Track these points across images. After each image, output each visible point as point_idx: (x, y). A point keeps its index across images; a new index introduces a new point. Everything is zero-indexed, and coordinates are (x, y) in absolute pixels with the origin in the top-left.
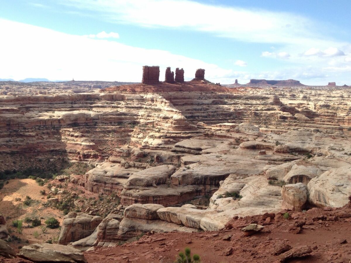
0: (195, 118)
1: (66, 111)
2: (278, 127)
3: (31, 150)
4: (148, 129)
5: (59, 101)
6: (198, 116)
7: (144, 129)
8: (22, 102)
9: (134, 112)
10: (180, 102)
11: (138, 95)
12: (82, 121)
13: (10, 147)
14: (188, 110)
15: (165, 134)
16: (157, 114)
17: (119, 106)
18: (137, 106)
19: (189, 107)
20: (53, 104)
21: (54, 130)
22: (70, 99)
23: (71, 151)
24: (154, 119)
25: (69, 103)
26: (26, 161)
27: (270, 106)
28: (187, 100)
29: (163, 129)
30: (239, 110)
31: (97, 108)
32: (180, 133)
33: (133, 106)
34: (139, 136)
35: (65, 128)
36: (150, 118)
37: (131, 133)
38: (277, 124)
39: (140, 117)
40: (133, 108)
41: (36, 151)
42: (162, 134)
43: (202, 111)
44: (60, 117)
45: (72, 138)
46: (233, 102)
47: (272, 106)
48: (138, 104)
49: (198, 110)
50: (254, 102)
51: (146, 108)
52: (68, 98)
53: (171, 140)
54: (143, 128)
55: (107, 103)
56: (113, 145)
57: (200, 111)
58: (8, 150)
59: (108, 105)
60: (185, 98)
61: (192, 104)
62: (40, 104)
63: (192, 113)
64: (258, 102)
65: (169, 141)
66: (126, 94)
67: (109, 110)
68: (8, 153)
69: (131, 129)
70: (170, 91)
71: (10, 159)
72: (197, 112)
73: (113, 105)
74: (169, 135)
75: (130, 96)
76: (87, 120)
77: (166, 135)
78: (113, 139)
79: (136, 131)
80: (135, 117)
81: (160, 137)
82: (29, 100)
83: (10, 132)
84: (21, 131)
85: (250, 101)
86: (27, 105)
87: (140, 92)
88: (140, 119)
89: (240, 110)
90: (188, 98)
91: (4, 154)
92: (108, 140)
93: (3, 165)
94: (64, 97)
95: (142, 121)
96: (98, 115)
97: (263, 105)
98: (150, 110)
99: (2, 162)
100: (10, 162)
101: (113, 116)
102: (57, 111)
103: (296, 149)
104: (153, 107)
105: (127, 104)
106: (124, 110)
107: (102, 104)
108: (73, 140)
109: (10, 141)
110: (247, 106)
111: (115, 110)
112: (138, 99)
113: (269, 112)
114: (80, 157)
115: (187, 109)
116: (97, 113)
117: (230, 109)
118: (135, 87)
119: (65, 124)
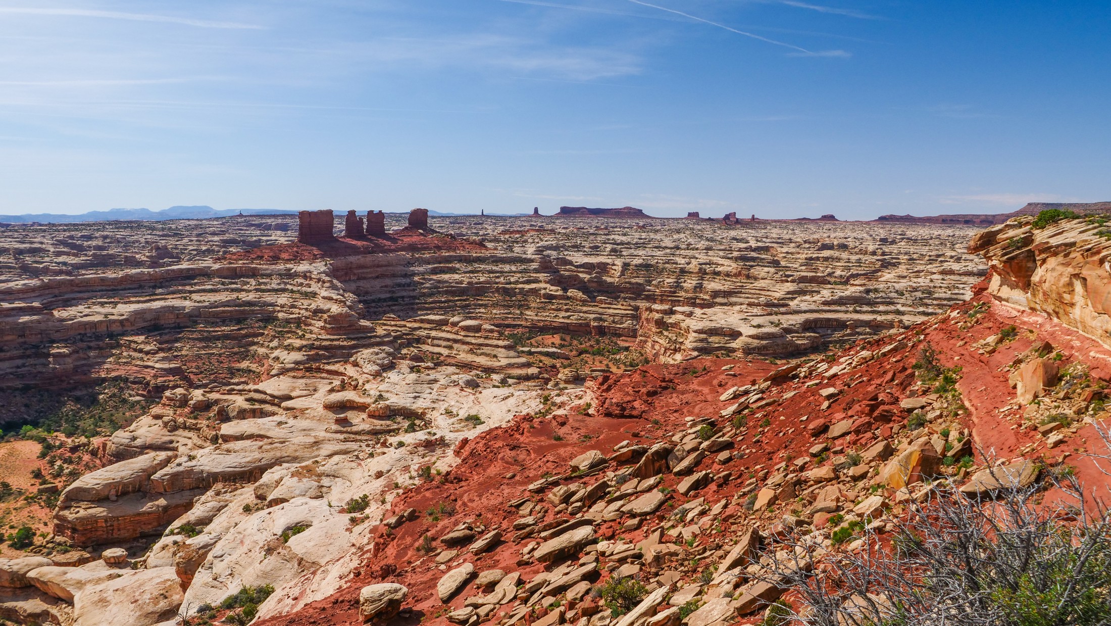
0: (397, 301)
1: (139, 302)
2: (539, 314)
3: (62, 381)
4: (288, 332)
5: (130, 284)
6: (403, 297)
7: (281, 331)
8: (56, 291)
9: (269, 298)
10: (371, 273)
11: (281, 267)
12: (171, 319)
13: (22, 377)
14: (386, 286)
15: (310, 342)
16: (306, 302)
17: (245, 287)
18: (276, 287)
19: (388, 282)
20: (118, 290)
21: (111, 339)
22: (151, 280)
23: (136, 380)
24: (299, 314)
25: (150, 287)
26: (51, 401)
27: (532, 275)
28: (385, 268)
29: (311, 332)
30: (477, 283)
31: (202, 294)
32: (338, 340)
33: (268, 287)
34: (272, 345)
35: (132, 335)
36: (294, 310)
37: (260, 338)
38: (539, 308)
39: (279, 308)
40: (269, 291)
41: (71, 381)
42: (305, 343)
43: (411, 288)
44: (123, 315)
45: (141, 355)
46: (470, 268)
47: (535, 275)
48: (279, 284)
49: (404, 286)
50: (507, 268)
51: (292, 291)
52: (146, 278)
53: (321, 352)
54: (280, 329)
55: (223, 284)
56: (222, 362)
57: (407, 288)
58: (18, 384)
59: (223, 287)
60: (378, 266)
61: (394, 276)
62: (93, 291)
63: (394, 292)
64: (514, 268)
65: (317, 354)
66: (260, 264)
67: (223, 297)
68: (17, 389)
69: (261, 331)
70: (350, 255)
71: (19, 399)
72: (403, 290)
73: (234, 286)
74: (319, 343)
75: (267, 269)
76: (178, 318)
77: (313, 344)
78: (223, 350)
79: (268, 335)
80: (270, 308)
81: (300, 349)
82: (72, 286)
83: (24, 349)
84: (44, 346)
85: (500, 266)
86: (66, 296)
87: (288, 260)
88: (279, 311)
89: (480, 283)
90: (386, 266)
91: (9, 391)
92: (213, 354)
93: (4, 412)
94: (139, 276)
95: (281, 315)
96: (199, 308)
97: (521, 272)
98: (298, 296)
99: (3, 406)
100: (19, 405)
101: (229, 309)
102: (122, 303)
103: (401, 409)
104: (304, 289)
105: (260, 284)
106: (251, 297)
107: (213, 285)
108: (142, 359)
109: (24, 365)
110: (492, 275)
111: (234, 295)
112: (280, 275)
113: (527, 287)
114: (149, 392)
115: (383, 284)
116: (197, 304)
117: (461, 282)
118: (281, 251)
119: (133, 328)
